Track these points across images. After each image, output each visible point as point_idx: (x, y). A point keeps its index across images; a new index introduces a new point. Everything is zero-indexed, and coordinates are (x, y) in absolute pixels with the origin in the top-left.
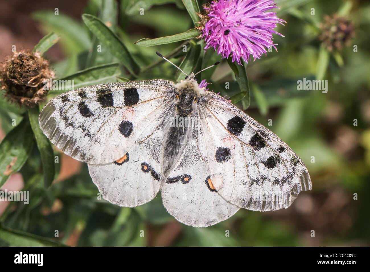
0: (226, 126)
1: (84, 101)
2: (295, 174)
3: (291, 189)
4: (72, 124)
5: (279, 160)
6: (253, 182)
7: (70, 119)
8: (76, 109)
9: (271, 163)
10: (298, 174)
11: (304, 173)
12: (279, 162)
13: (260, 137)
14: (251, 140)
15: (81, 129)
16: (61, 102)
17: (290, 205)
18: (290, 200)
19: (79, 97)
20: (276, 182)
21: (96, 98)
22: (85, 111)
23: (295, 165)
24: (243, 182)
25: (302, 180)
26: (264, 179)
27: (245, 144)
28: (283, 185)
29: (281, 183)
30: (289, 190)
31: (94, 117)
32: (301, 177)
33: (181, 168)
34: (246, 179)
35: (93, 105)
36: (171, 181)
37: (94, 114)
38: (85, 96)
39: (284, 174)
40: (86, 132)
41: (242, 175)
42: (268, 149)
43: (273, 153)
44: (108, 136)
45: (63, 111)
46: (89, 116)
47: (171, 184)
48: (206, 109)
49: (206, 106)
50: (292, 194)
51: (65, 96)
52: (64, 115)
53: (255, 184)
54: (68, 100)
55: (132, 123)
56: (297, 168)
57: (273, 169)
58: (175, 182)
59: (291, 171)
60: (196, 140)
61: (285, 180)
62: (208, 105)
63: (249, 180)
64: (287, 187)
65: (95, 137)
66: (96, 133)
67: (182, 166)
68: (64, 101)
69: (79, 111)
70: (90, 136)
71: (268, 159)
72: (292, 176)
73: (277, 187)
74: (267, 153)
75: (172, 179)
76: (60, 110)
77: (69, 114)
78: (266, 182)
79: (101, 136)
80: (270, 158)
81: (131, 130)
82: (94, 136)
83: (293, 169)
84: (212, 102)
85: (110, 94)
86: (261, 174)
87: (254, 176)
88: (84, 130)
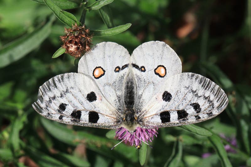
0: (99, 114)
1: (197, 114)
2: (46, 108)
3: (44, 99)
4: (206, 98)
5: (59, 111)
6: (67, 91)
7: (207, 102)
8: (203, 108)
9: (63, 107)
10: (44, 109)
11: (41, 112)
12: (58, 110)
13: (76, 118)
14: (81, 114)
15: (199, 95)
16: (213, 112)
17: (39, 89)
18: (41, 92)
19: (200, 116)
20: (54, 98)
21: (189, 115)
22: (196, 107)
23: (49, 114)
24: (72, 88)
25: (40, 107)
26: (62, 96)
27: (83, 110)
28: (49, 99)
29: (51, 99)
30: (44, 97)
31: (190, 103)
32: (42, 108)
33: (122, 75)
34: (72, 90)
35: (191, 111)
36: (126, 66)
37: (190, 105)
38: (196, 117)
39: (52, 105)
40: (195, 93)
41: (75, 92)
42: (69, 114)
43: (65, 113)
44: (179, 92)
45: (211, 107)
46: (194, 104)
47: (126, 64)
48: (115, 117)
49: (116, 119)
50: (41, 96)
51: (210, 116)
52: (211, 104)
53: (65, 90)
54: (208, 114)
55: (164, 100)
56: (47, 112)
57: (59, 105)
58: (124, 66)
59: (49, 109)
60: (117, 95)
61: (50, 101)
62: (115, 120)
63: (70, 91)
64: (46, 98)
65: (188, 90)
66: (188, 93)
67: (122, 77)
68: (211, 113)
69: (200, 107)
70: (192, 91)
71: (65, 108)
72: (47, 106)
73: (52, 96)
74: (68, 112)
75: (126, 67)
76: (214, 107)
77: (207, 104)
78: (60, 95)
79: (184, 91)
80: (65, 110)
81: (163, 96)
82: (190, 91)
83: (48, 110)
84: (114, 123)
85: (179, 119)
86: (65, 98)
87: (68, 95)
88: (197, 95)
